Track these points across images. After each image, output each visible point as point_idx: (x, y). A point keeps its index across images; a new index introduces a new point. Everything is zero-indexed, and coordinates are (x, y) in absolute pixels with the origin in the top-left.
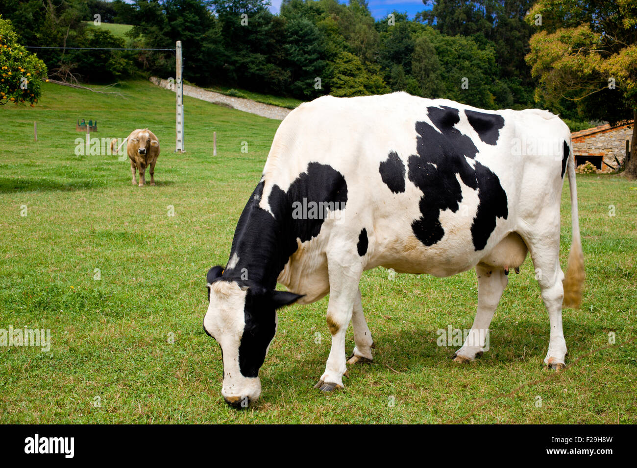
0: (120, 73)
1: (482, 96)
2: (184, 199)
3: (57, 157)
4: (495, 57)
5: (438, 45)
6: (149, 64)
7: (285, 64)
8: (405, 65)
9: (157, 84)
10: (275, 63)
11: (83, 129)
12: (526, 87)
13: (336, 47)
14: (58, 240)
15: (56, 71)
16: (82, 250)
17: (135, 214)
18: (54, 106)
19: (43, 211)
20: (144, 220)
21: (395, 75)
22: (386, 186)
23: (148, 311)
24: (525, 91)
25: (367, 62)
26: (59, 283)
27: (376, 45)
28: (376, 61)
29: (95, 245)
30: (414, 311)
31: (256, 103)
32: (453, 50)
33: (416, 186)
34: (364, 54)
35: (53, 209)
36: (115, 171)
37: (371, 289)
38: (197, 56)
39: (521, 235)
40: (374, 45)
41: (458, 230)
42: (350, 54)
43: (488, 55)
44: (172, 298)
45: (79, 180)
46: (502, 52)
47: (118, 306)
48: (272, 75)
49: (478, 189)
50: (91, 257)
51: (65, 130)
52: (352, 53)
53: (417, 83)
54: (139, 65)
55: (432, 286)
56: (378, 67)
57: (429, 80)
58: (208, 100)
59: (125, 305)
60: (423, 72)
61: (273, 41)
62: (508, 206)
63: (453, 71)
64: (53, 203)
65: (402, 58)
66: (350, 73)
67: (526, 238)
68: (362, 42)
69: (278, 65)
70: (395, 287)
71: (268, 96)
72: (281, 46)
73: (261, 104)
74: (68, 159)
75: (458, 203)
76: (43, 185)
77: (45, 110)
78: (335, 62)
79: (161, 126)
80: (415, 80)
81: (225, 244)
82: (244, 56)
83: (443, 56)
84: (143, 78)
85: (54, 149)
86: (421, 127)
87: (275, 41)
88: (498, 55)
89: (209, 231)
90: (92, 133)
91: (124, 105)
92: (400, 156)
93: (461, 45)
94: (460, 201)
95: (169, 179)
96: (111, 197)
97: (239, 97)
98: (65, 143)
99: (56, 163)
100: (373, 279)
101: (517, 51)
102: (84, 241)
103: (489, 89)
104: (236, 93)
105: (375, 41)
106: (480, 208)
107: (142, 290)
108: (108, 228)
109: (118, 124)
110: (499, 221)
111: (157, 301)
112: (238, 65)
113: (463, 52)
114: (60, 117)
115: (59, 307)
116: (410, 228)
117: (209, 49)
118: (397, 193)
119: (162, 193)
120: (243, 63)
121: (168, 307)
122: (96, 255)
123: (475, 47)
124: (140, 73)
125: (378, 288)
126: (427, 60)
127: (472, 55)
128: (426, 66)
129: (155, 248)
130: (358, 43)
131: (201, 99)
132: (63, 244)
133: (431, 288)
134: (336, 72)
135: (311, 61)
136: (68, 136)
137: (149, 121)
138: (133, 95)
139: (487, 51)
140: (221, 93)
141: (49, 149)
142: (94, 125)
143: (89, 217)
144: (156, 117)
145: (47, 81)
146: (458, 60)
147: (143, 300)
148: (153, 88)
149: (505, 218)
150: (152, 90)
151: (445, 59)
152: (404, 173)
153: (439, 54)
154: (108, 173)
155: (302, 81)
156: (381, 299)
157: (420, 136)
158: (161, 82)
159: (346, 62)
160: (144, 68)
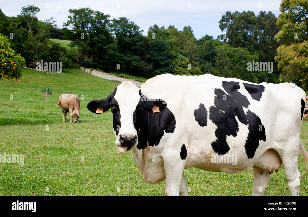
0: (64, 65)
1: (252, 78)
2: (94, 130)
3: (30, 108)
4: (259, 58)
5: (228, 52)
6: (80, 60)
7: (149, 61)
8: (212, 62)
9: (83, 71)
10: (144, 61)
11: (44, 93)
12: (275, 74)
13: (176, 52)
14: (26, 151)
15: (32, 64)
16: (38, 156)
17: (68, 138)
18: (30, 81)
19: (19, 135)
20: (72, 141)
21: (207, 67)
22: (197, 123)
23: (70, 190)
24: (274, 76)
25: (192, 61)
26: (23, 174)
27: (197, 52)
28: (197, 60)
29: (45, 154)
30: (216, 192)
31: (134, 81)
32: (237, 55)
33: (213, 122)
34: (191, 56)
35: (25, 134)
36: (59, 115)
37: (193, 180)
38: (105, 57)
39: (276, 151)
40: (196, 52)
41: (237, 147)
42: (183, 56)
43: (255, 57)
44: (84, 184)
45: (40, 119)
46: (263, 56)
47: (54, 188)
48: (143, 67)
49: (248, 125)
50: (42, 160)
51: (35, 94)
52: (184, 56)
53: (218, 71)
54: (74, 61)
55: (226, 178)
56: (198, 63)
57: (224, 70)
58: (109, 79)
59: (57, 187)
60: (221, 66)
61: (144, 49)
62: (266, 134)
63: (236, 65)
64: (25, 131)
65: (210, 59)
66: (183, 66)
67: (280, 153)
68: (190, 51)
69: (147, 62)
70: (205, 179)
71: (141, 77)
72: (148, 52)
73: (137, 81)
74: (35, 109)
75: (237, 132)
76: (21, 122)
77: (26, 83)
78: (176, 60)
79: (85, 92)
80: (217, 70)
81: (115, 154)
82: (129, 57)
83: (231, 58)
84: (76, 67)
85: (28, 103)
86: (217, 91)
87: (145, 49)
88: (260, 57)
89: (107, 147)
90: (49, 95)
91: (66, 81)
92: (205, 106)
93: (241, 52)
94: (238, 131)
95: (87, 120)
96: (56, 128)
97: (125, 78)
98: (35, 100)
99: (29, 110)
100: (193, 175)
101: (270, 55)
102: (39, 152)
103: (256, 75)
104: (124, 76)
105: (197, 49)
106: (249, 135)
107: (68, 179)
108: (53, 145)
109: (63, 91)
110: (261, 142)
111: (75, 185)
112: (125, 61)
113: (242, 56)
114: (33, 87)
115: (21, 188)
116: (211, 146)
117: (111, 53)
118: (203, 126)
119: (83, 127)
120: (128, 60)
121: (81, 189)
122: (45, 159)
123: (248, 53)
124: (75, 65)
125: (196, 179)
126: (223, 60)
127: (247, 58)
128: (222, 63)
129: (77, 156)
130: (187, 51)
131: (106, 78)
132: (28, 153)
133: (225, 180)
134: (176, 65)
135: (163, 60)
136: (37, 97)
137: (79, 90)
138: (71, 76)
139: (255, 56)
140: (116, 76)
141: (26, 103)
142: (50, 91)
143: (43, 139)
144: (83, 87)
145: (25, 68)
146: (239, 60)
147: (68, 184)
148: (81, 73)
149: (265, 140)
150: (81, 74)
151: (233, 59)
152: (207, 116)
153: (229, 57)
154: (56, 116)
155: (158, 70)
156: (198, 186)
157: (216, 96)
158: (86, 70)
159: (181, 60)
160: (77, 62)
